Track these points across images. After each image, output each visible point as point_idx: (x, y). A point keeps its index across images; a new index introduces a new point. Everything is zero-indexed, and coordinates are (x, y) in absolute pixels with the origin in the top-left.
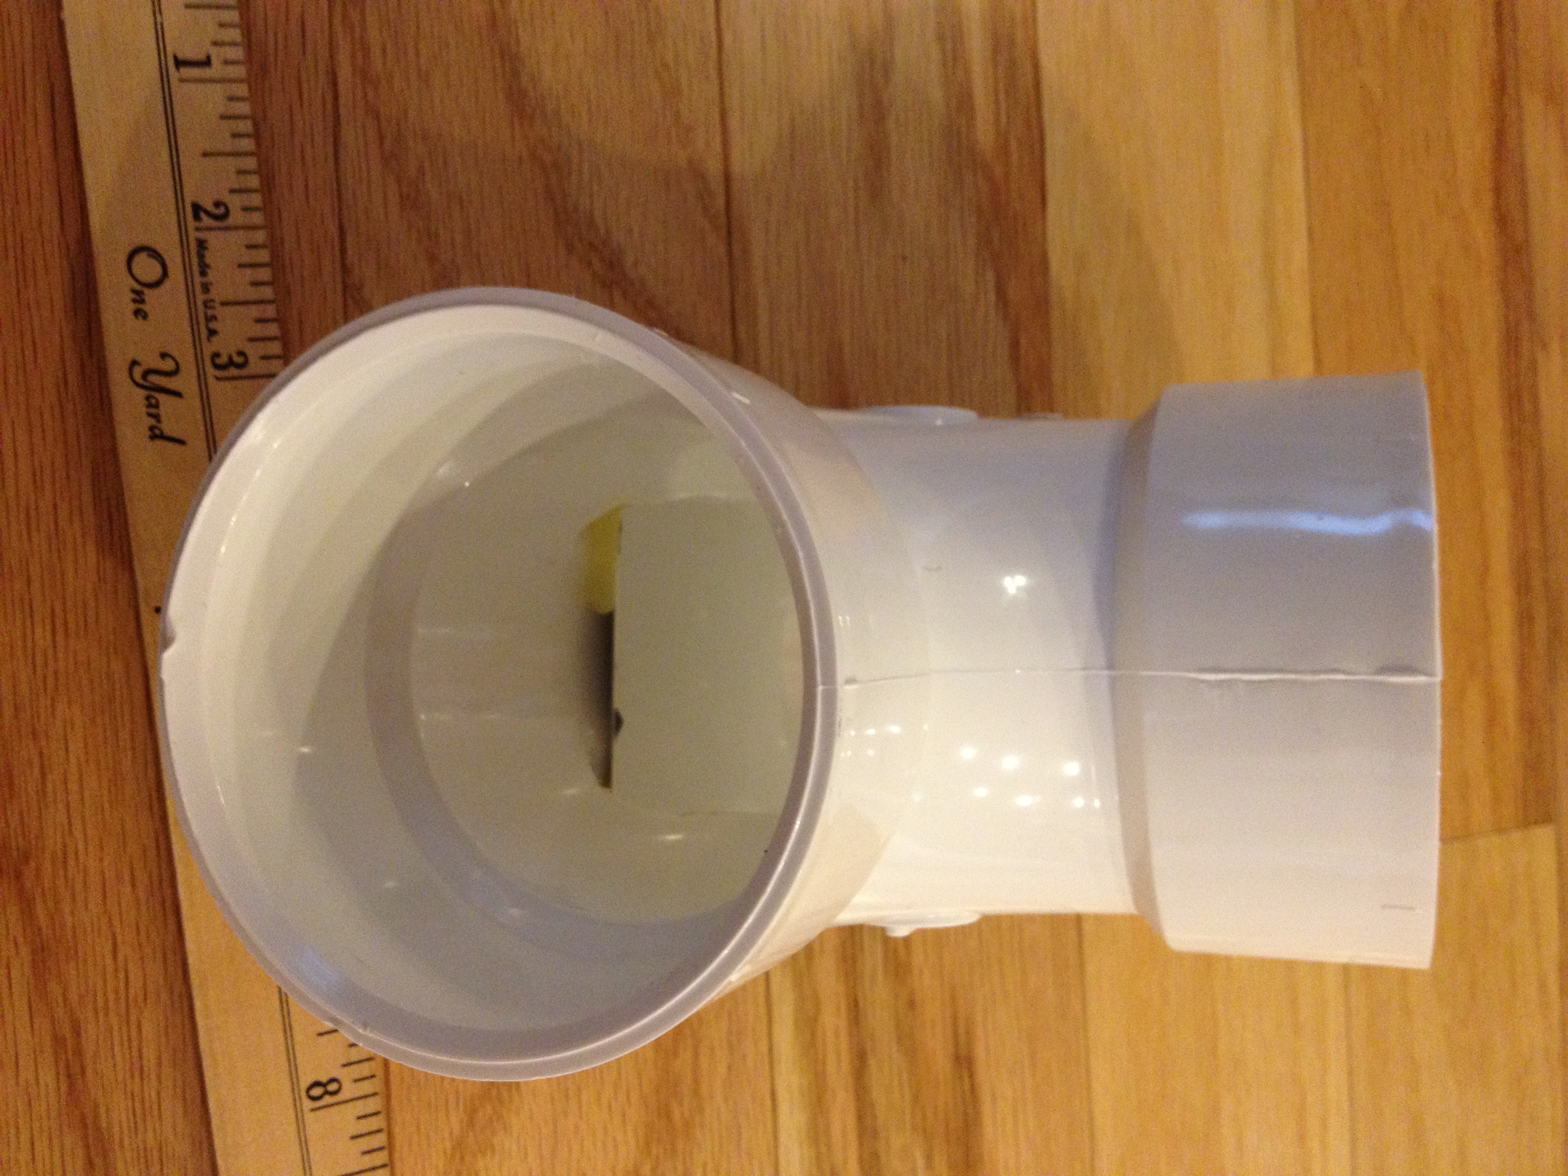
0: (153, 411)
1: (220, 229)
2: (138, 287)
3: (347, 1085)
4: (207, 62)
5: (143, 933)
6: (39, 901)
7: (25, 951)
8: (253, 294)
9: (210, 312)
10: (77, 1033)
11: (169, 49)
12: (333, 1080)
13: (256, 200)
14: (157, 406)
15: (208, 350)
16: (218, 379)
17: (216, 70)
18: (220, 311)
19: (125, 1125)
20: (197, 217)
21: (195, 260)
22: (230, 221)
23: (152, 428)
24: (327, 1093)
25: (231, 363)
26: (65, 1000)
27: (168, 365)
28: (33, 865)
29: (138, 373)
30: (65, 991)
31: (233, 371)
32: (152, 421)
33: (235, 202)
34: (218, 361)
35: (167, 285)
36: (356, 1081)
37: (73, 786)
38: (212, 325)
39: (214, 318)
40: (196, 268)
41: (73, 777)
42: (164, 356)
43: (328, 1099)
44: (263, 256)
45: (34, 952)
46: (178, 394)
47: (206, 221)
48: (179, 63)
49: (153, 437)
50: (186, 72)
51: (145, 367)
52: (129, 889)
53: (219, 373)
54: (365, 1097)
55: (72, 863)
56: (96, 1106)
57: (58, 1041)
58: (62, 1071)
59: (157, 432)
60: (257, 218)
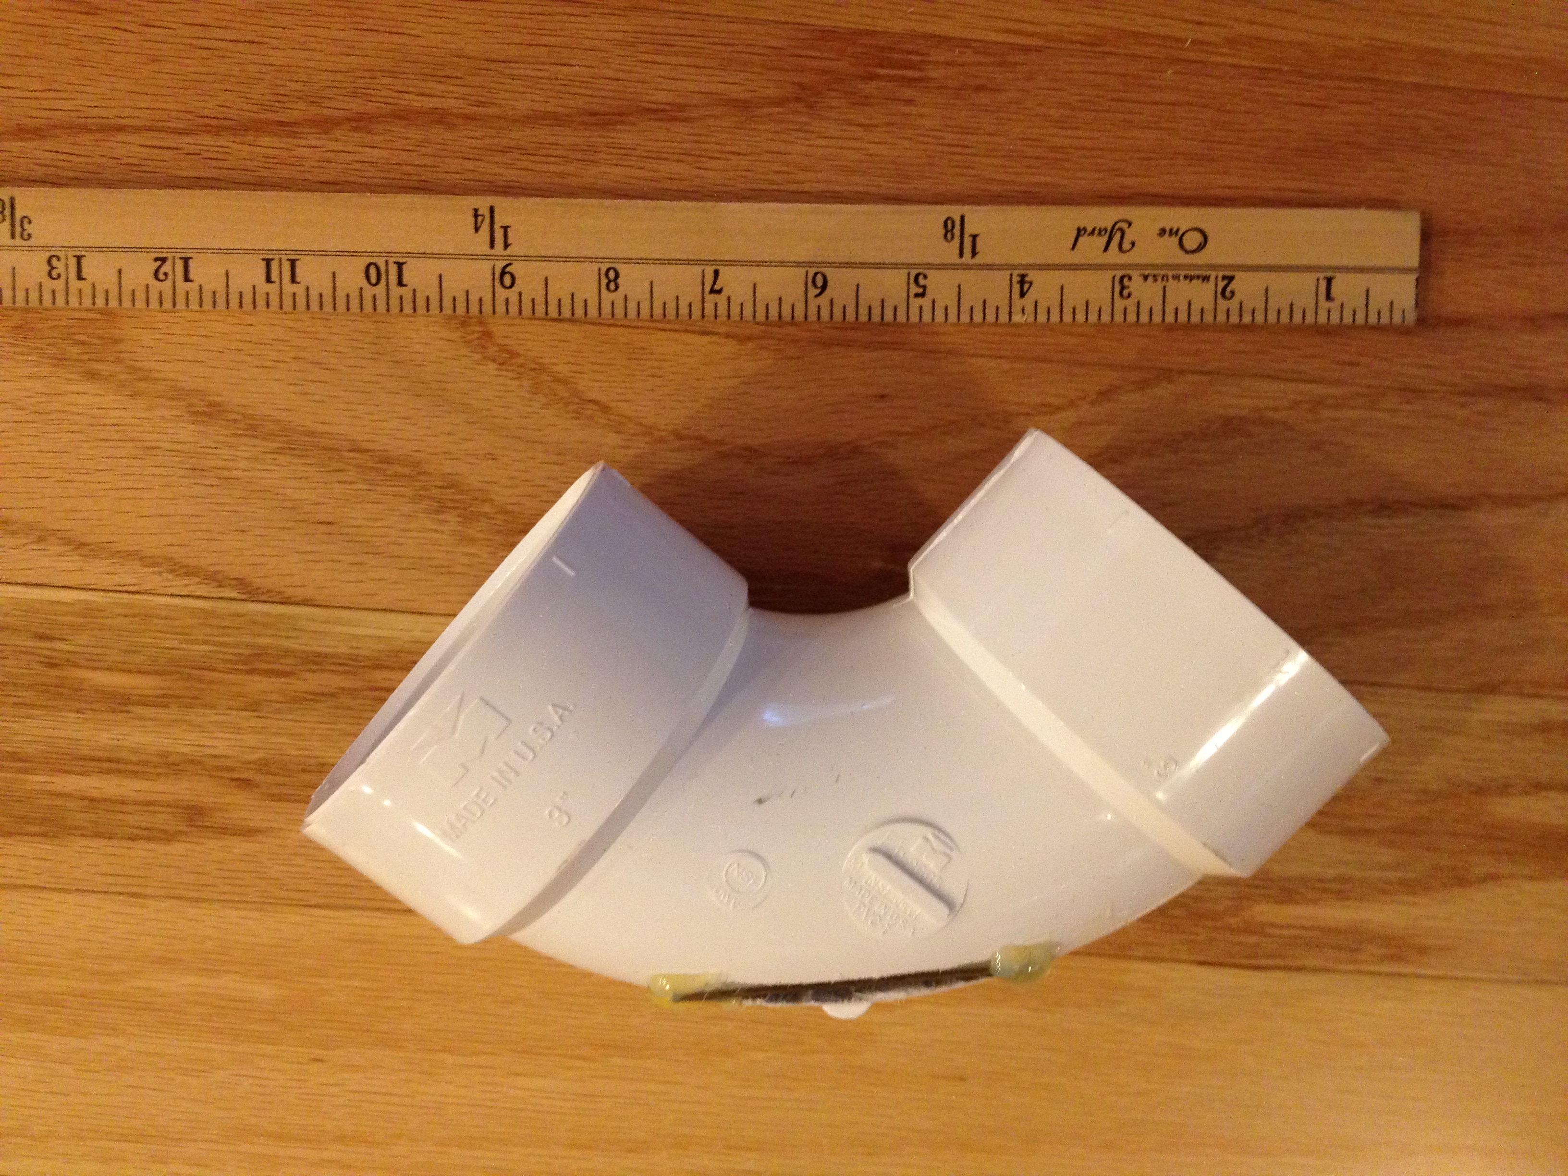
0: (1096, 232)
1: (1216, 292)
2: (1180, 233)
3: (612, 296)
4: (1329, 297)
5: (744, 173)
6: (780, 110)
7: (748, 95)
8: (1170, 309)
9: (1160, 279)
10: (686, 120)
11: (1338, 275)
12: (617, 287)
13: (1234, 319)
14: (1100, 233)
15: (1135, 274)
16: (1114, 277)
17: (1323, 304)
18: (1160, 284)
19: (615, 140)
20: (1224, 278)
21: (1196, 273)
22: (1220, 300)
23: (1085, 230)
24: (609, 281)
25: (1123, 288)
26: (710, 116)
27: (1126, 245)
28: (804, 110)
29: (1124, 225)
30: (716, 117)
31: (1118, 288)
32: (1090, 229)
33: (1234, 304)
34: (1126, 280)
35: (1181, 253)
36: (613, 303)
37: (851, 144)
38: (1150, 279)
39: (1155, 280)
40: (1190, 273)
41: (857, 144)
42: (1133, 244)
43: (604, 281)
44: (1196, 318)
45: (744, 101)
46: (1106, 249)
47: (1221, 284)
48: (1329, 281)
49: (1079, 230)
50: (1323, 285)
51: (1127, 231)
52: (777, 169)
53: (1117, 279)
54: (600, 308)
55: (801, 135)
56: (633, 124)
57: (682, 108)
58: (662, 107)
59: (1083, 232)
60: (1221, 317)
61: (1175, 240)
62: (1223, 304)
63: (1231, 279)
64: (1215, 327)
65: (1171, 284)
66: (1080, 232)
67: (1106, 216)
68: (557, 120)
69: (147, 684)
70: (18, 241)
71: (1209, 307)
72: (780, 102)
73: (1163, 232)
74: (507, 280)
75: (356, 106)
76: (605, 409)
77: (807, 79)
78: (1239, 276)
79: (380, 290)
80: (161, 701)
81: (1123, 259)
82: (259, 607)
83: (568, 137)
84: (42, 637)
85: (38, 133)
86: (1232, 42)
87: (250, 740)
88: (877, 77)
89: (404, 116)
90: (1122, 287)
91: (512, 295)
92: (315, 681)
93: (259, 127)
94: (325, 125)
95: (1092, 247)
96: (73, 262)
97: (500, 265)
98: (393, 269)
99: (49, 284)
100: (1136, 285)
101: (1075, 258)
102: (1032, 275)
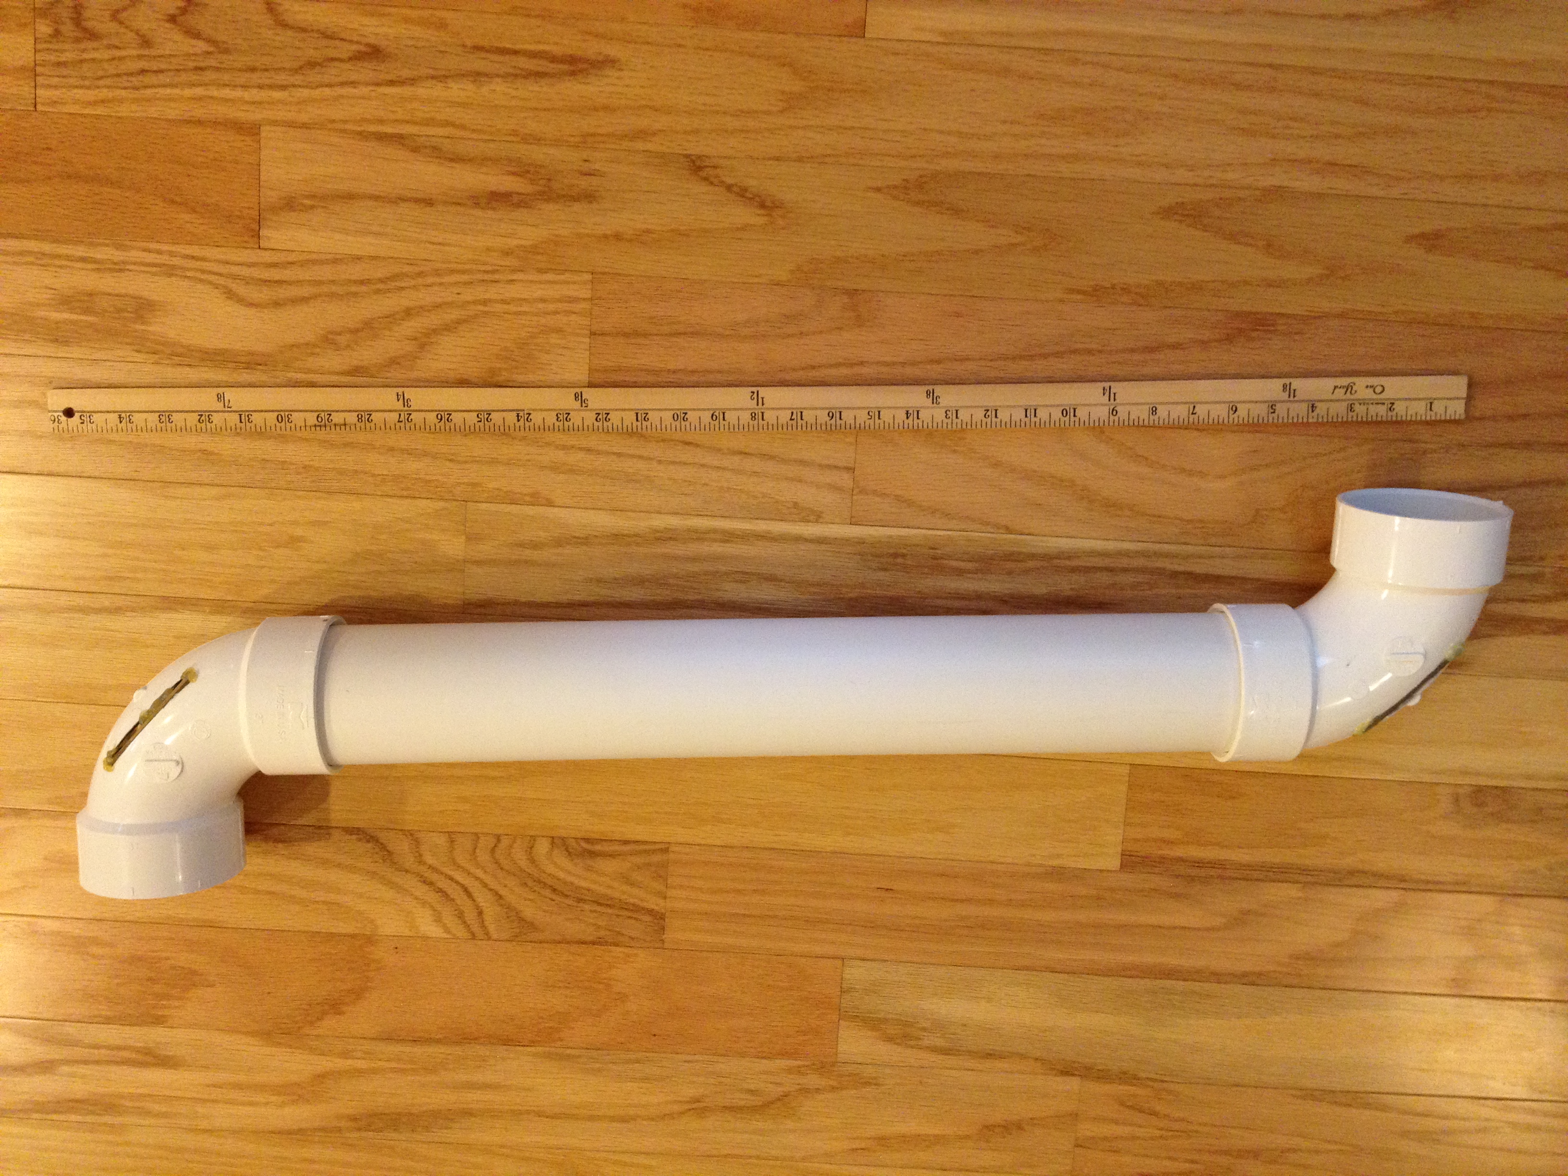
1: (1387, 409)
2: (1374, 387)
3: (1154, 417)
6: (1219, 344)
7: (1206, 339)
8: (1370, 416)
9: (1366, 404)
10: (1183, 349)
12: (1156, 414)
14: (1343, 388)
15: (1356, 403)
18: (1366, 406)
20: (1390, 403)
21: (1380, 402)
22: (1389, 412)
23: (1337, 386)
24: (1153, 412)
27: (1353, 392)
29: (1352, 385)
32: (1339, 386)
33: (1394, 414)
35: (1374, 394)
36: (1154, 420)
38: (1362, 404)
39: (1364, 405)
40: (1377, 402)
42: (1356, 391)
43: (1151, 412)
44: (1379, 419)
46: (1345, 394)
47: (1389, 406)
51: (1353, 387)
54: (1149, 422)
60: (1389, 419)
61: (1371, 390)
62: (1390, 414)
63: (1393, 404)
64: (1387, 422)
65: (1371, 406)
66: (1335, 387)
67: (1345, 381)
68: (1132, 351)
69: (970, 566)
70: (935, 405)
71: (1385, 415)
72: (1219, 341)
73: (1367, 387)
74: (1114, 413)
75: (1057, 348)
76: (1147, 459)
77: (1229, 331)
78: (1397, 403)
79: (1067, 418)
80: (976, 571)
81: (1352, 397)
82: (1013, 536)
83: (1137, 357)
84: (933, 549)
85: (939, 362)
86: (1396, 313)
87: (1007, 586)
88: (1257, 330)
89: (1075, 352)
90: (1351, 408)
91: (1116, 418)
92: (1031, 564)
93: (1021, 357)
94: (1045, 356)
95: (1340, 393)
96: (954, 412)
97: (1112, 408)
98: (1072, 411)
99: (946, 421)
100: (1357, 407)
101: (1334, 397)
102: (1317, 404)
